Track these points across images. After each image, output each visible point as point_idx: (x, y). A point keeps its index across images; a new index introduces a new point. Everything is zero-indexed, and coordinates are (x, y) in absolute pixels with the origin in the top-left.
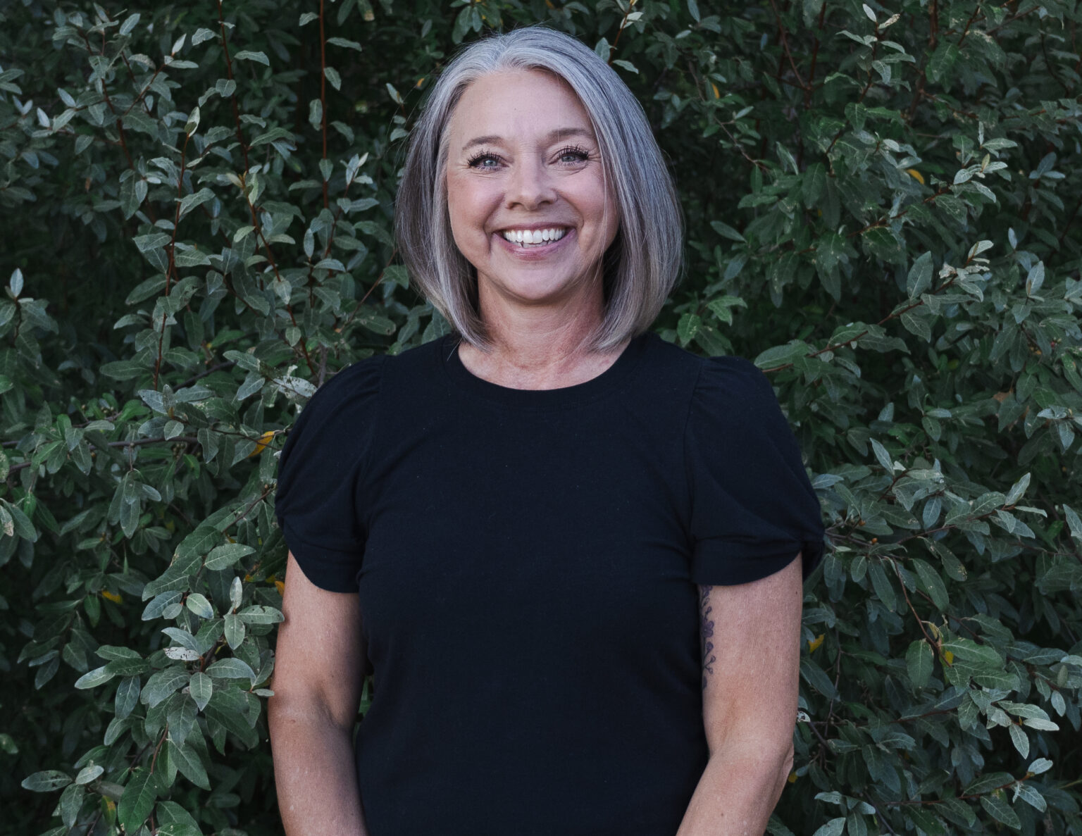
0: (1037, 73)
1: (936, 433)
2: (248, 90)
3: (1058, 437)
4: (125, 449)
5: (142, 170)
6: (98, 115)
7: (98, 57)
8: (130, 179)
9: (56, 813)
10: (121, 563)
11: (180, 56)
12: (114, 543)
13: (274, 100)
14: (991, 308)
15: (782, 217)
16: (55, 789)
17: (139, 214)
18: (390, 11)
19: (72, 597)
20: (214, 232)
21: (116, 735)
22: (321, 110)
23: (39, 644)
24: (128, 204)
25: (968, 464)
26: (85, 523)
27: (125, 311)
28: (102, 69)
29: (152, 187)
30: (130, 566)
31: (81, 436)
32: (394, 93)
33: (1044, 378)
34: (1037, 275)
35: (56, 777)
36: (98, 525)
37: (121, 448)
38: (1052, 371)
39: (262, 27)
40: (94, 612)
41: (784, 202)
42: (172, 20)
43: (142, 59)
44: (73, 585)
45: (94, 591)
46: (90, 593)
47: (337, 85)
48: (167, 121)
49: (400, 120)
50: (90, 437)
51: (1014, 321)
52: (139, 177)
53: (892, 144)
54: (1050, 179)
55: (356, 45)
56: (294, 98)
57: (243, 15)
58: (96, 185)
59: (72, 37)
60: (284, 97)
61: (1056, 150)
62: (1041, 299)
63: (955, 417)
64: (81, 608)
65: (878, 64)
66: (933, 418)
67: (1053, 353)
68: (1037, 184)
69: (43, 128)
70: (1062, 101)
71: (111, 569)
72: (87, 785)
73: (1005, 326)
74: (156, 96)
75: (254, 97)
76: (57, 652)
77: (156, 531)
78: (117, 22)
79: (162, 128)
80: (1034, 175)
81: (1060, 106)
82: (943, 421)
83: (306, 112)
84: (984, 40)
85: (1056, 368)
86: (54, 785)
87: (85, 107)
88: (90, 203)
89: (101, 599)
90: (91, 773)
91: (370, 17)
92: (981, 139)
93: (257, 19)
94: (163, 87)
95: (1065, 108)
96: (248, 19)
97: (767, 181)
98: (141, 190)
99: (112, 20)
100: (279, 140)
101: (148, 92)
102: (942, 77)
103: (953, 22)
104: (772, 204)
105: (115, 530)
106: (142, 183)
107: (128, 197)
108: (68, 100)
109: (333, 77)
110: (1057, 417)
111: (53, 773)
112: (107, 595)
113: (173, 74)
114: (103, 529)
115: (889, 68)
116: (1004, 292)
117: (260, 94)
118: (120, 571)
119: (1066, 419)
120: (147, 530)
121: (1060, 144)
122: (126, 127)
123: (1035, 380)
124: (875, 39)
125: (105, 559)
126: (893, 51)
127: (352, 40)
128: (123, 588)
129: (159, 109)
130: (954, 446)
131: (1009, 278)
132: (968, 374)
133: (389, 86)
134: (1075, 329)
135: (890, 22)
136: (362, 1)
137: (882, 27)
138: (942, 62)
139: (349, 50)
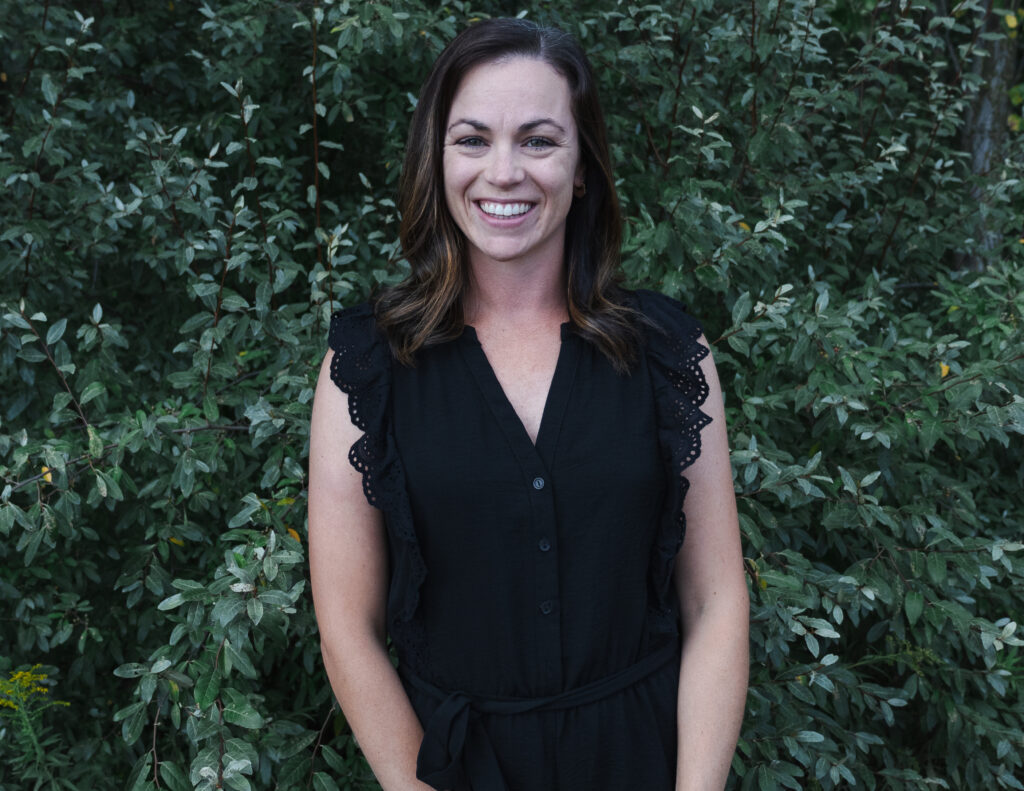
0: (833, 151)
1: (752, 415)
3: (836, 416)
4: (184, 435)
5: (190, 240)
6: (159, 203)
7: (158, 161)
8: (182, 245)
9: (137, 693)
10: (182, 518)
11: (216, 158)
12: (178, 503)
13: (286, 178)
14: (792, 324)
15: (641, 260)
16: (136, 676)
17: (188, 270)
18: (365, 115)
19: (150, 542)
20: (241, 280)
21: (178, 638)
22: (315, 193)
23: (128, 576)
24: (181, 264)
25: (777, 436)
26: (156, 488)
27: (181, 339)
28: (160, 168)
29: (197, 251)
30: (190, 518)
31: (154, 425)
32: (364, 180)
33: (830, 374)
34: (823, 301)
35: (137, 667)
36: (165, 491)
37: (180, 434)
38: (836, 368)
39: (277, 127)
40: (164, 553)
41: (642, 250)
42: (213, 123)
43: (189, 161)
44: (149, 534)
45: (165, 538)
46: (162, 540)
47: (327, 174)
48: (207, 203)
49: (369, 199)
50: (160, 427)
51: (806, 333)
52: (188, 244)
53: (717, 207)
54: (843, 229)
55: (340, 146)
56: (299, 176)
57: (264, 117)
58: (159, 241)
59: (140, 147)
60: (293, 175)
61: (845, 207)
62: (826, 317)
63: (767, 403)
64: (156, 550)
65: (705, 150)
66: (750, 404)
67: (836, 356)
68: (833, 232)
69: (119, 211)
70: (845, 174)
71: (176, 522)
72: (158, 674)
73: (801, 337)
74: (199, 187)
75: (272, 176)
76: (141, 582)
77: (206, 494)
78: (170, 136)
79: (204, 208)
80: (829, 226)
81: (844, 177)
82: (757, 406)
83: (304, 195)
84: (787, 130)
85: (838, 367)
86: (136, 673)
87: (149, 196)
88: (155, 253)
89: (169, 544)
90: (162, 665)
91: (350, 119)
92: (782, 200)
93: (274, 121)
94: (203, 181)
95: (849, 179)
96: (268, 121)
97: (634, 233)
98: (190, 254)
99: (167, 134)
100: (288, 219)
101: (193, 183)
102: (758, 157)
103: (764, 117)
104: (634, 251)
105: (177, 493)
106: (190, 249)
107: (181, 259)
108: (137, 191)
109: (324, 170)
110: (836, 402)
111: (135, 664)
112: (174, 541)
113: (211, 171)
114: (168, 493)
115: (712, 151)
116: (802, 312)
117: (275, 174)
118: (182, 523)
119: (843, 403)
120: (200, 494)
121: (848, 203)
122: (177, 208)
123: (822, 375)
124: (702, 131)
125: (172, 515)
126: (716, 139)
127: (338, 142)
128: (185, 535)
129: (202, 195)
130: (765, 423)
131: (806, 302)
132: (777, 371)
133: (361, 175)
134: (853, 338)
135: (712, 119)
136: (345, 107)
137: (707, 122)
138: (758, 146)
139: (335, 150)
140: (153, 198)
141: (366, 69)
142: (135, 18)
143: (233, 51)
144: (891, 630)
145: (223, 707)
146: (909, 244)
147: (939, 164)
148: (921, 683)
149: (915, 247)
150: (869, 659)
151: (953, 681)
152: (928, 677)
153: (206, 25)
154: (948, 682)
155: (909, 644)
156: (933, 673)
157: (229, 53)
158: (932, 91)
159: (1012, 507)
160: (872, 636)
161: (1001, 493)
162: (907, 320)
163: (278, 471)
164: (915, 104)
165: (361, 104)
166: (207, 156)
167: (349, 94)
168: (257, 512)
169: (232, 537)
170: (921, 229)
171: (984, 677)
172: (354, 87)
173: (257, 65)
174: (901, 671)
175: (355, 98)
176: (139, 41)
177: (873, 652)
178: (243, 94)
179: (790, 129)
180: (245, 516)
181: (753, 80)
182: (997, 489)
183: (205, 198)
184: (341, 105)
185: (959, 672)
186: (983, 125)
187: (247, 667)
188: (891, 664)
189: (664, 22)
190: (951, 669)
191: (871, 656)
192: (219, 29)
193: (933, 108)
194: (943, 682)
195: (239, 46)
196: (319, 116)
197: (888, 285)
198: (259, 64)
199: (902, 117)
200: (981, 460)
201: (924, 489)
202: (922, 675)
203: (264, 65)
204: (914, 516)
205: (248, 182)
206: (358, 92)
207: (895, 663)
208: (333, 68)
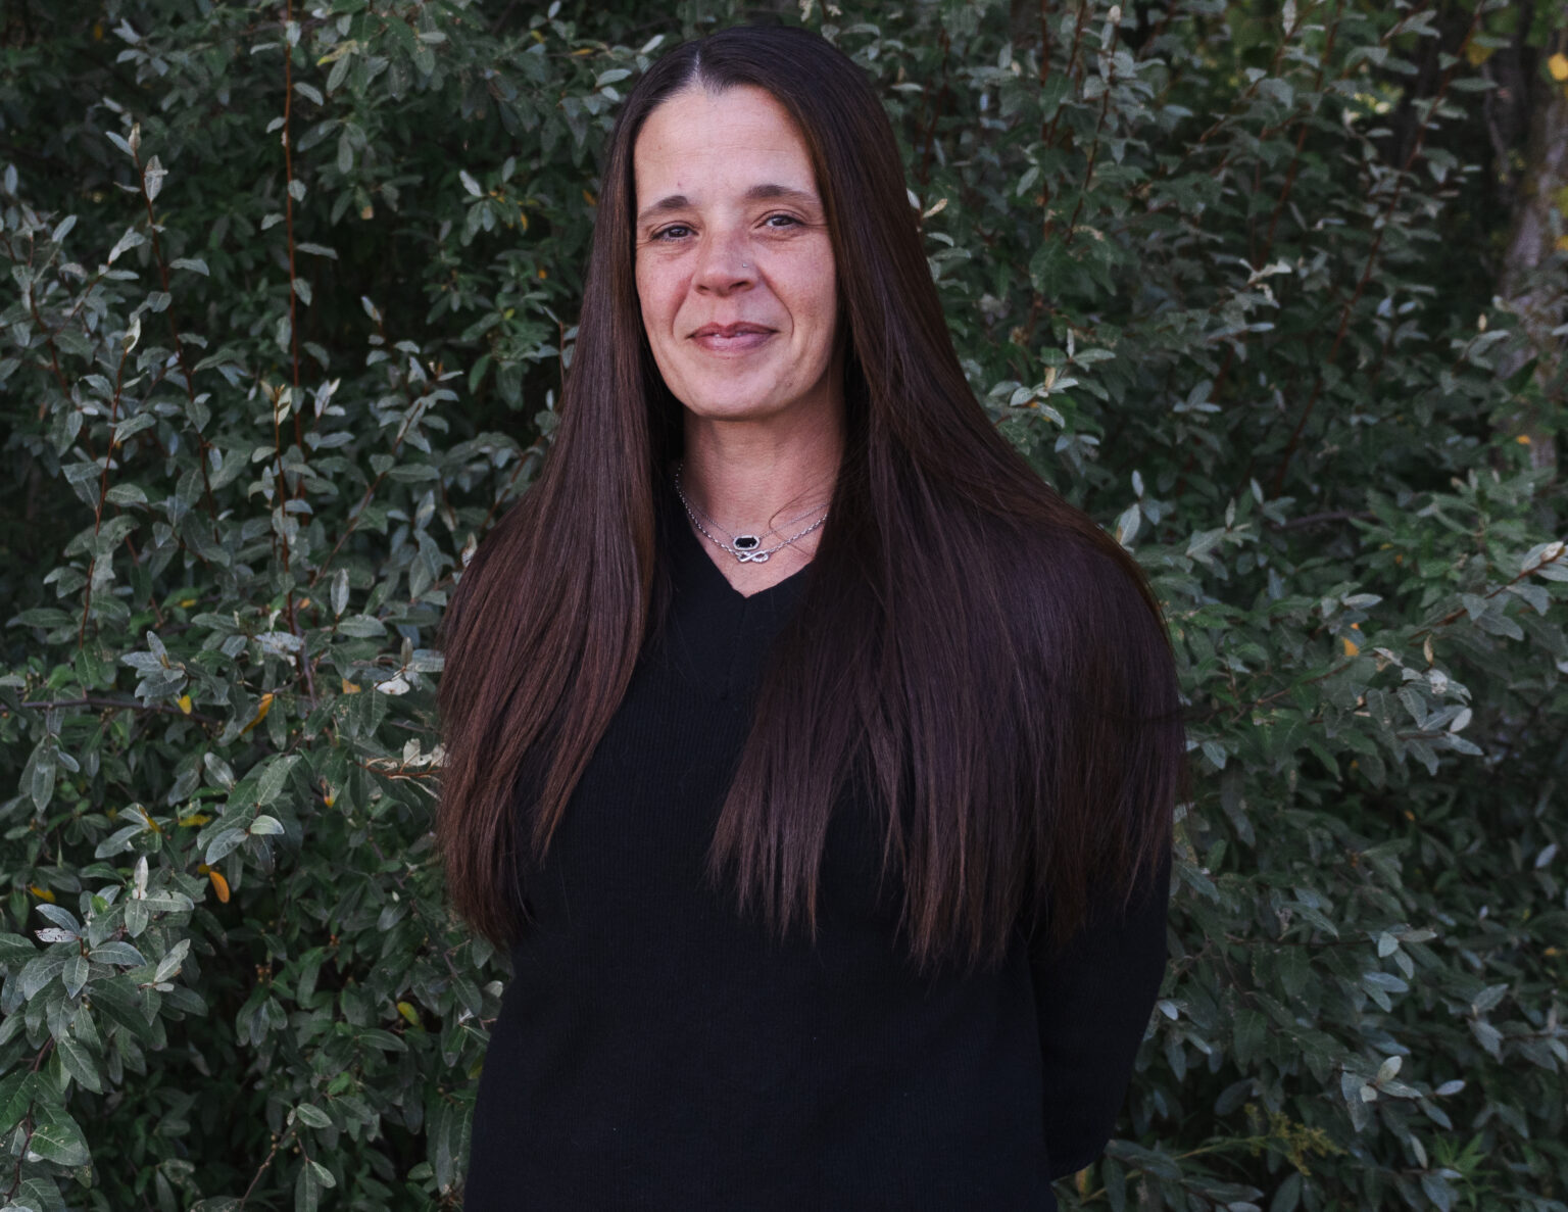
2: (238, 304)
5: (76, 399)
6: (23, 335)
7: (25, 267)
8: (64, 409)
10: (55, 856)
11: (119, 264)
12: (46, 832)
17: (78, 451)
18: (394, 209)
20: (169, 472)
22: (289, 329)
24: (60, 437)
29: (88, 420)
30: (65, 858)
32: (369, 307)
40: (20, 911)
43: (74, 269)
45: (22, 887)
46: (18, 890)
47: (307, 299)
48: (110, 341)
49: (377, 340)
52: (74, 407)
54: (1204, 413)
55: (331, 253)
57: (237, 216)
61: (1210, 376)
64: (6, 906)
68: (1187, 418)
71: (42, 861)
75: (245, 311)
77: (92, 818)
78: (49, 228)
79: (105, 350)
80: (1180, 407)
83: (272, 333)
84: (1091, 238)
87: (10, 326)
89: (29, 896)
91: (368, 214)
94: (101, 303)
96: (244, 220)
98: (75, 423)
100: (227, 363)
101: (87, 308)
106: (77, 413)
107: (62, 430)
109: (303, 290)
112: (37, 892)
115: (939, 265)
117: (251, 308)
118: (53, 863)
120: (85, 818)
122: (56, 346)
125: (34, 850)
126: (944, 245)
127: (327, 245)
128: (54, 883)
129: (104, 327)
133: (365, 300)
134: (1194, 590)
135: (936, 208)
136: (361, 196)
137: (929, 214)
138: (1044, 264)
139: (322, 258)
140: (15, 329)
141: (407, 135)
142: (34, 50)
143: (181, 102)
144: (1255, 1093)
145: (34, 1127)
146: (1325, 442)
147: (1385, 307)
148: (1306, 1187)
149: (1336, 448)
150: (1217, 1144)
151: (1360, 1185)
152: (1318, 1177)
153: (125, 56)
154: (1353, 1188)
155: (1285, 1120)
156: (1330, 1171)
157: (172, 106)
158: (1373, 181)
159: (1500, 901)
160: (1224, 1104)
161: (1484, 879)
162: (1306, 570)
163: (197, 776)
164: (1345, 204)
165: (390, 191)
166: (105, 261)
167: (369, 173)
168: (142, 834)
169: (98, 872)
170: (1354, 420)
171: (1417, 1183)
172: (379, 162)
173: (220, 124)
174: (1273, 1167)
175: (380, 180)
176: (37, 87)
177: (1224, 1133)
178: (144, 154)
179: (1098, 235)
180: (122, 840)
181: (1037, 153)
182: (1477, 871)
183: (108, 333)
184: (354, 192)
185: (1372, 1170)
186: (1523, 258)
187: (87, 1071)
188: (1256, 1153)
189: (891, 55)
190: (1360, 1166)
191: (1218, 1139)
192: (148, 62)
193: (1371, 210)
194: (1344, 1188)
195: (191, 95)
196: (295, 202)
197: (1277, 510)
198: (223, 123)
199: (1320, 225)
200: (1453, 823)
201: (1314, 855)
202: (1308, 1174)
203: (231, 126)
204: (1274, 890)
205: (155, 300)
206: (386, 170)
207: (1264, 1152)
208: (338, 131)
